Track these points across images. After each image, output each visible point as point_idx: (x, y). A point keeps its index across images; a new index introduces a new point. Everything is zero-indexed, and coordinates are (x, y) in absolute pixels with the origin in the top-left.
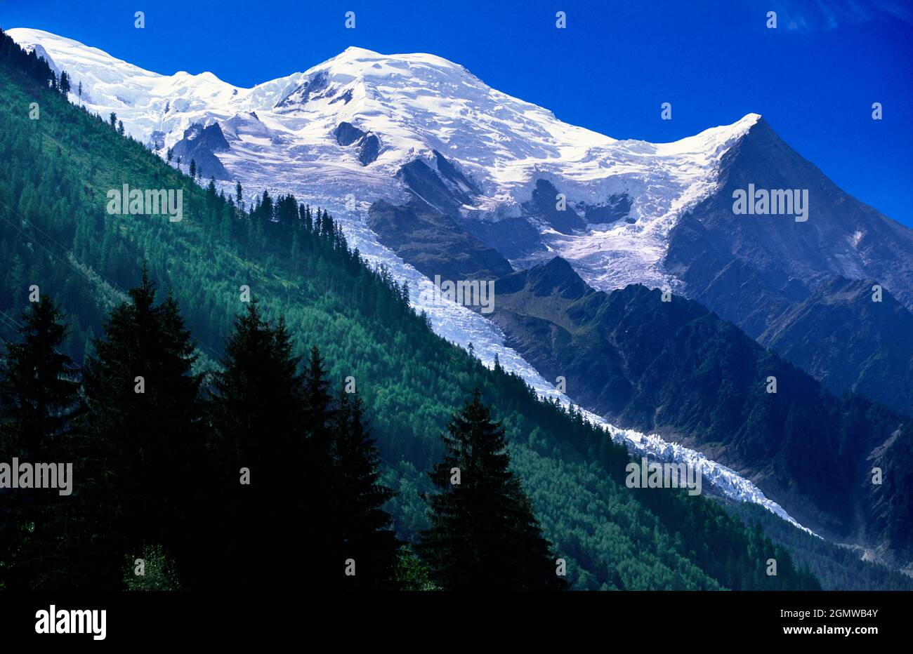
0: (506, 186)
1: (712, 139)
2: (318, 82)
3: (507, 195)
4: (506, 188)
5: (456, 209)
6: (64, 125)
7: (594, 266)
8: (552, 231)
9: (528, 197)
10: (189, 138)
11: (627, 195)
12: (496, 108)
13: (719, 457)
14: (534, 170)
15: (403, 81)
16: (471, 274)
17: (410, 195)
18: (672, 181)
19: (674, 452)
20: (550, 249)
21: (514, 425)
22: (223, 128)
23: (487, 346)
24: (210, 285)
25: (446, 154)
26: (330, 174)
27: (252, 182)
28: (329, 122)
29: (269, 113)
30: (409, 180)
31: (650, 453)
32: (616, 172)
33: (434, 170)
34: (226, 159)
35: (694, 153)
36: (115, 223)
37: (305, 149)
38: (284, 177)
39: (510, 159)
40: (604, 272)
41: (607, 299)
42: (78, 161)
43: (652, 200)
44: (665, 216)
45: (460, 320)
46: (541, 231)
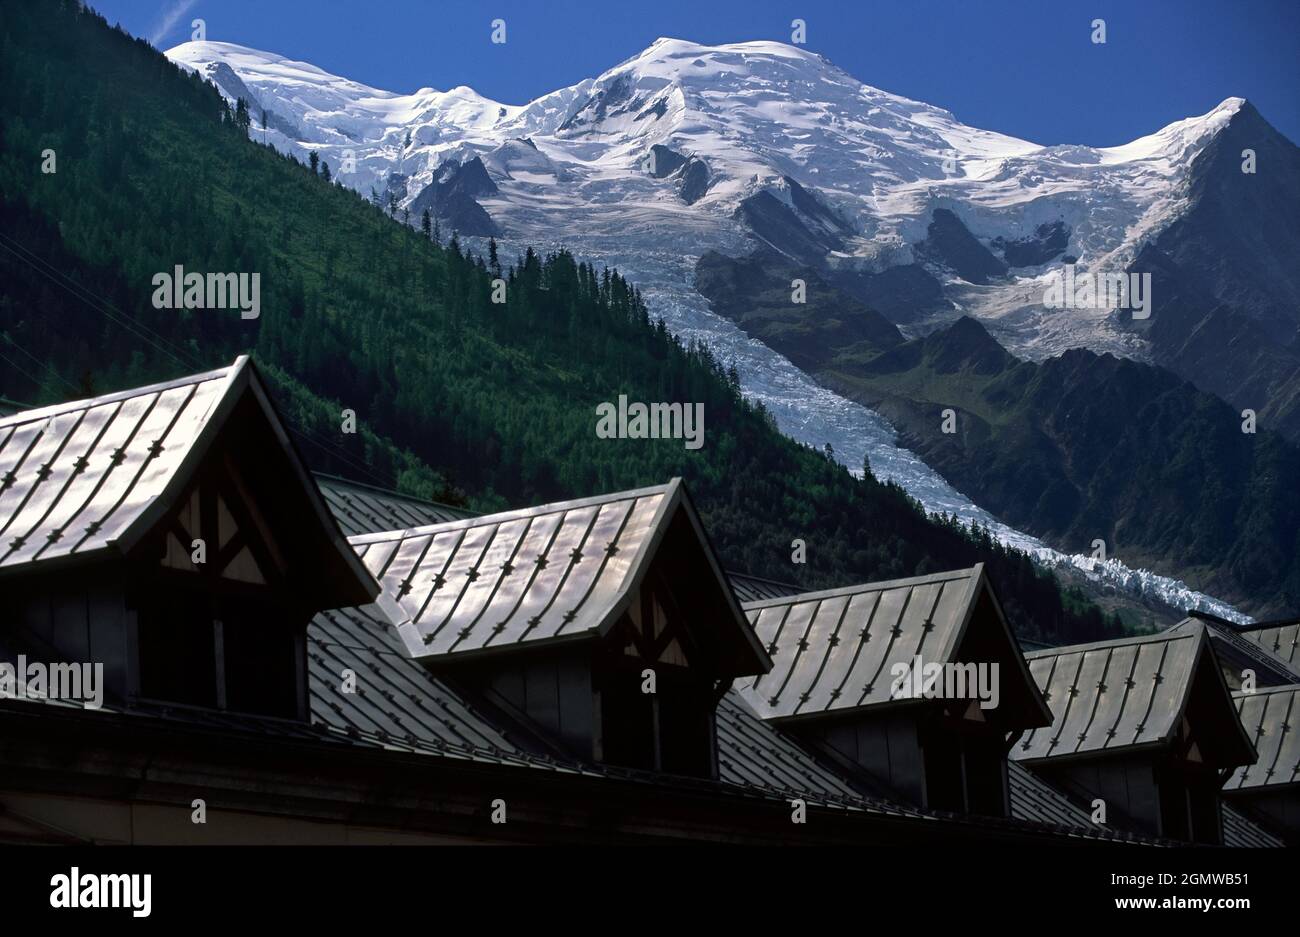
0: (890, 221)
1: (1178, 137)
2: (618, 91)
3: (893, 235)
4: (891, 225)
5: (821, 257)
6: (245, 174)
7: (1021, 327)
8: (959, 281)
9: (923, 234)
10: (441, 181)
11: (1062, 223)
12: (870, 113)
13: (1207, 586)
14: (929, 196)
15: (736, 81)
16: (844, 348)
17: (755, 242)
18: (1125, 200)
19: (1141, 582)
20: (958, 307)
21: (893, 554)
22: (488, 164)
23: (872, 448)
24: (456, 384)
25: (804, 182)
26: (641, 218)
27: (531, 238)
28: (635, 146)
29: (551, 137)
30: (752, 220)
31: (1107, 585)
32: (1045, 192)
33: (787, 205)
34: (493, 206)
35: (1155, 159)
36: (319, 305)
37: (606, 185)
38: (576, 227)
39: (894, 183)
40: (1035, 334)
41: (1037, 372)
42: (265, 220)
43: (1096, 229)
44: (1116, 250)
45: (832, 414)
46: (943, 281)
